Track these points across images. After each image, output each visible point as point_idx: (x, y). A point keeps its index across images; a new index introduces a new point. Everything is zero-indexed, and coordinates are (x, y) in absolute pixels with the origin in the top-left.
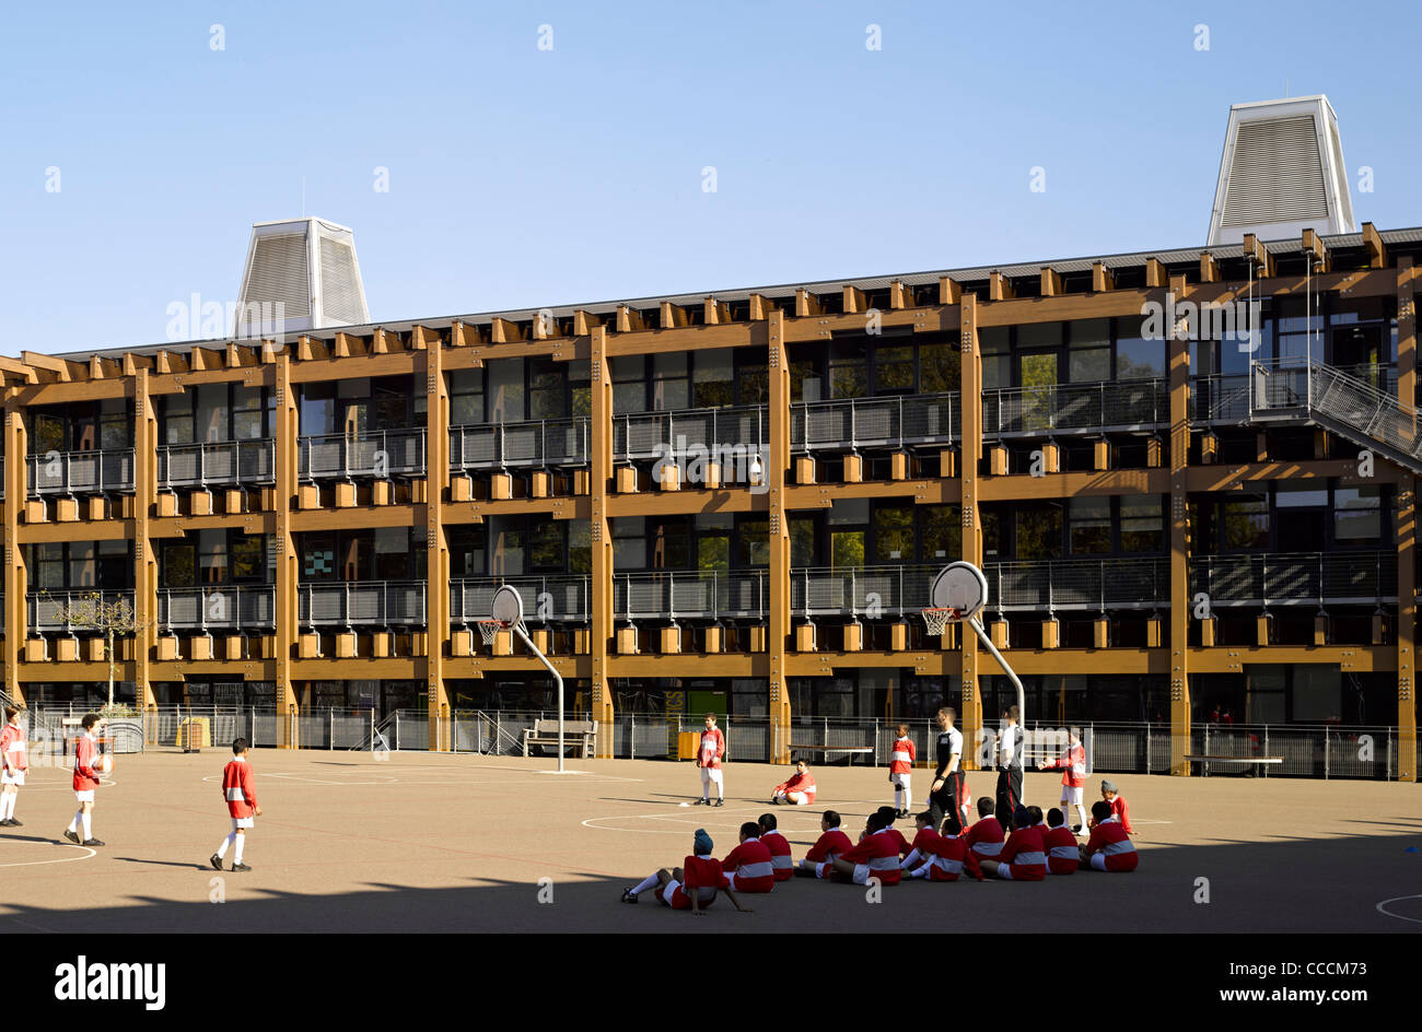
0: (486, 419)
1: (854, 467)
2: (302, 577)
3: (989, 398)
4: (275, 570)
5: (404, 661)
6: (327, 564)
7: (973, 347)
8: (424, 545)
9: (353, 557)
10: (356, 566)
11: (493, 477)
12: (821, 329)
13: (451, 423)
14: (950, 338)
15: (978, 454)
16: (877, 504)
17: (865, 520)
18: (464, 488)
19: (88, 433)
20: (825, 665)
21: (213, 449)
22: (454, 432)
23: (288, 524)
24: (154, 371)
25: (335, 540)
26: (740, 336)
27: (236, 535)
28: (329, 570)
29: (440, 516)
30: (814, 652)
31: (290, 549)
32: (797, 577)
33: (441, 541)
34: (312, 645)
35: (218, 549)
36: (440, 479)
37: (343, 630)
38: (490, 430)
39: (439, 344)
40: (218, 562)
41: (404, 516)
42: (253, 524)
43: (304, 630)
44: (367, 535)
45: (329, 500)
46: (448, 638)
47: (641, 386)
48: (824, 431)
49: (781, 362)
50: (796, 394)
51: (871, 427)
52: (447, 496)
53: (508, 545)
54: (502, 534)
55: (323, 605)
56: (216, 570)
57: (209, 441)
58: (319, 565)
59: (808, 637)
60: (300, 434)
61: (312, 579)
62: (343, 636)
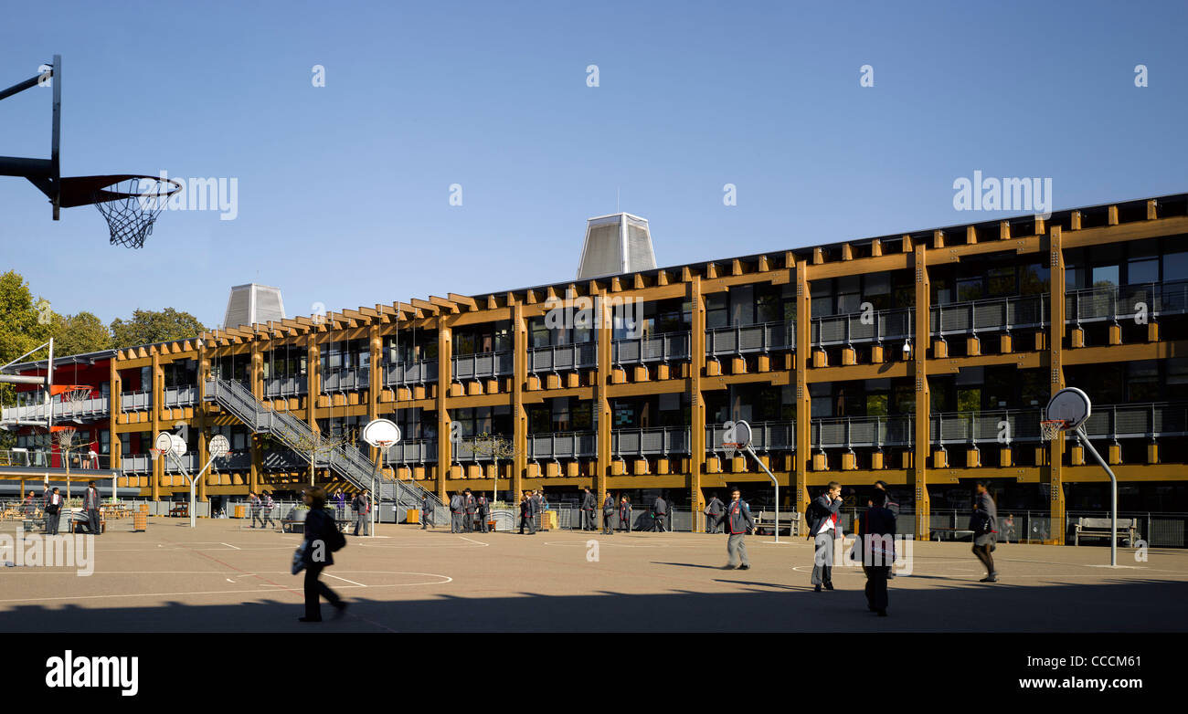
0: (729, 323)
1: (974, 346)
2: (614, 426)
3: (1071, 296)
4: (597, 422)
5: (677, 476)
6: (630, 418)
7: (1059, 262)
8: (689, 405)
9: (645, 414)
10: (647, 420)
11: (733, 360)
12: (952, 254)
13: (706, 327)
14: (1043, 257)
15: (1062, 333)
16: (988, 370)
17: (982, 382)
18: (715, 368)
19: (488, 342)
20: (953, 477)
21: (561, 348)
22: (709, 332)
23: (605, 392)
24: (525, 303)
25: (634, 403)
26: (897, 262)
27: (574, 401)
28: (630, 421)
29: (699, 385)
30: (945, 468)
31: (607, 409)
32: (934, 418)
33: (700, 401)
34: (620, 467)
35: (564, 410)
36: (699, 362)
37: (639, 458)
38: (732, 331)
39: (699, 277)
40: (564, 418)
41: (679, 386)
42: (586, 394)
43: (615, 458)
44: (654, 399)
45: (631, 378)
46: (704, 462)
47: (830, 300)
48: (954, 322)
49: (924, 280)
50: (934, 300)
51: (985, 318)
52: (704, 373)
53: (743, 403)
54: (739, 398)
55: (628, 442)
56: (563, 423)
57: (559, 344)
58: (625, 418)
59: (942, 459)
60: (613, 337)
61: (620, 427)
62: (639, 461)
